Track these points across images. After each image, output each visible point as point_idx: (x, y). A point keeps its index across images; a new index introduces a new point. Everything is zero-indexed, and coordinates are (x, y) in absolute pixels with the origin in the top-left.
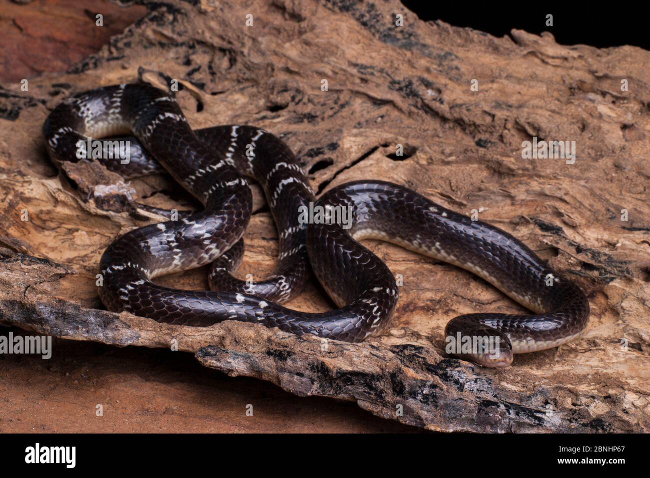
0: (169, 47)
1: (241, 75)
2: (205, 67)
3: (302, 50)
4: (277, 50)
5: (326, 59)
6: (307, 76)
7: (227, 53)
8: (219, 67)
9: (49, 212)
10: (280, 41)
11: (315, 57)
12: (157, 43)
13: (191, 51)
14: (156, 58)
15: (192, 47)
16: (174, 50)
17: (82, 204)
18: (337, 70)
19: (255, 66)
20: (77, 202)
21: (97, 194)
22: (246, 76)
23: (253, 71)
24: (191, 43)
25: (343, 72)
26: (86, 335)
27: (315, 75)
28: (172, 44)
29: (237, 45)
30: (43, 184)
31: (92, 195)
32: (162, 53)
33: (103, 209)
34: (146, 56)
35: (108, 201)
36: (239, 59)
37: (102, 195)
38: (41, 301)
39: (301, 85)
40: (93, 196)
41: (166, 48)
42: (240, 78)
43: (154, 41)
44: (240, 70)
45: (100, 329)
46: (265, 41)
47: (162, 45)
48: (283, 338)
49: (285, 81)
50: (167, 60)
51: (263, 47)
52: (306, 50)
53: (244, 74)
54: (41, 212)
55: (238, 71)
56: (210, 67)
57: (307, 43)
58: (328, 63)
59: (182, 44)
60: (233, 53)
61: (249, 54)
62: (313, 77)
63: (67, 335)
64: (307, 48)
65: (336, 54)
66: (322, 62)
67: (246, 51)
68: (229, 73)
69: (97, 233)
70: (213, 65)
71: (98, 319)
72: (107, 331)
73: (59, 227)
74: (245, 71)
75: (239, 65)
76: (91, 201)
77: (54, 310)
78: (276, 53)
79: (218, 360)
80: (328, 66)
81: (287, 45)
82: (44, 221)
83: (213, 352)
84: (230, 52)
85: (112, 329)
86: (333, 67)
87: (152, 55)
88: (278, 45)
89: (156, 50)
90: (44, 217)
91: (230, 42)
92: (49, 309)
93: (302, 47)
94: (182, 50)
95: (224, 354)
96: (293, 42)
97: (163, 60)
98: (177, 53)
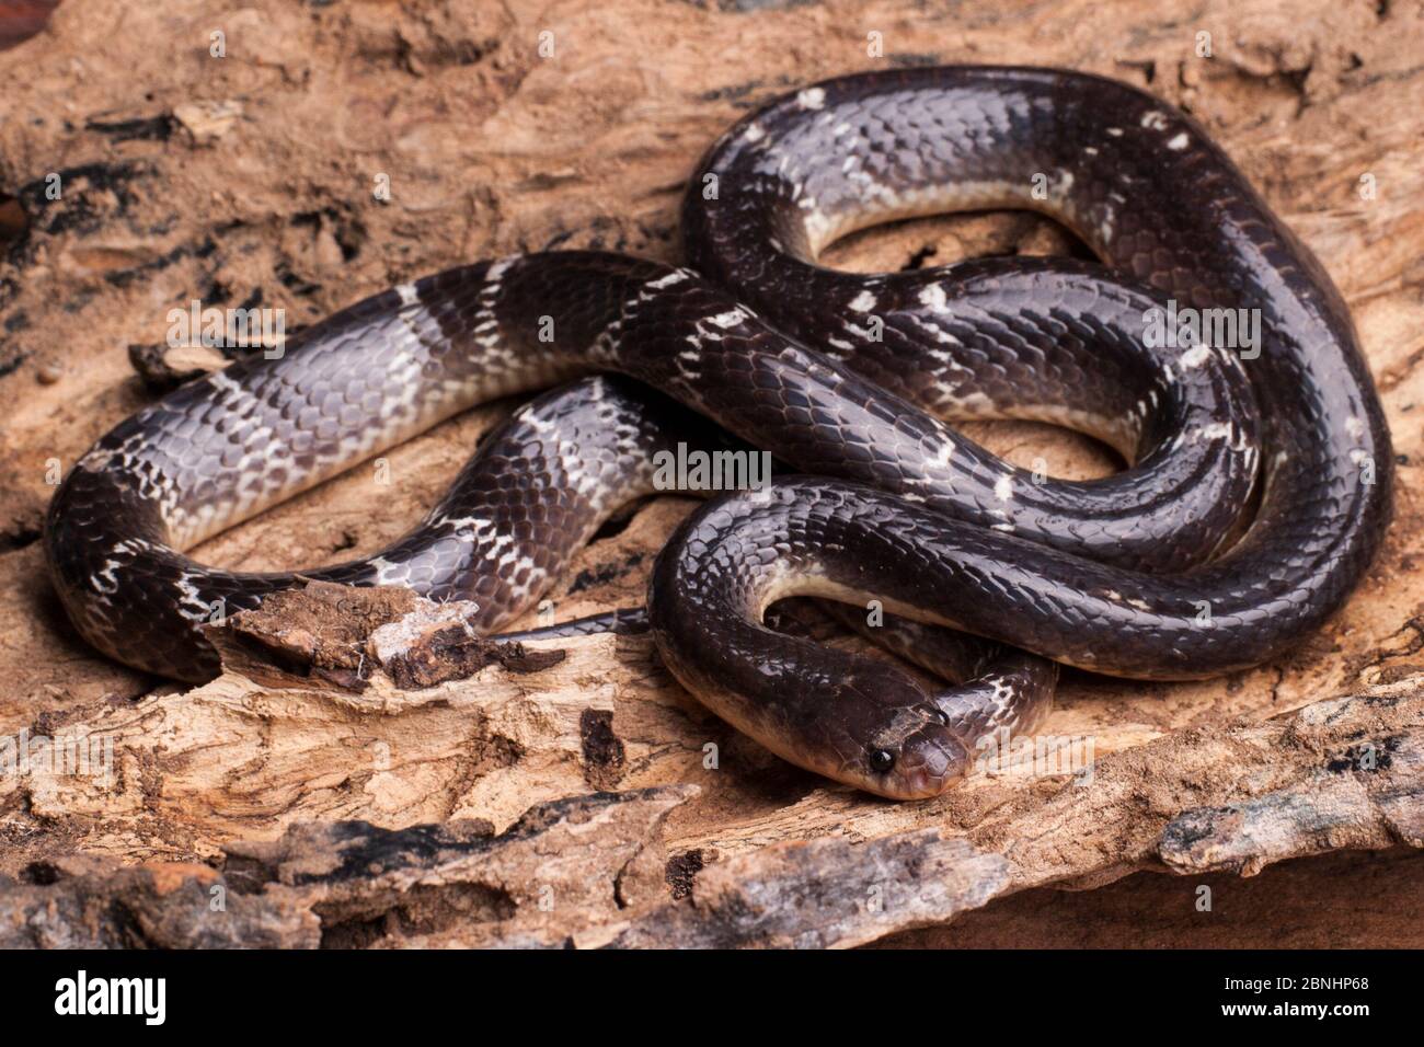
0: (142, 278)
1: (398, 258)
2: (273, 286)
3: (539, 122)
4: (468, 149)
5: (628, 114)
6: (603, 176)
7: (325, 219)
8: (318, 268)
9: (257, 767)
10: (463, 127)
11: (587, 123)
12: (102, 281)
13: (210, 263)
14: (121, 320)
15: (208, 249)
16: (159, 278)
17: (350, 700)
18: (672, 129)
19: (430, 218)
20: (331, 703)
21: (385, 654)
22: (413, 257)
23: (426, 233)
24: (201, 241)
25: (691, 127)
26: (884, 918)
27: (623, 166)
28: (151, 267)
29: (345, 188)
30: (199, 702)
31: (373, 662)
32: (129, 302)
33: (420, 687)
34: (89, 327)
35: (424, 660)
36: (371, 218)
37: (402, 650)
38: (748, 874)
39: (602, 204)
40: (380, 664)
41: (136, 282)
42: (396, 268)
43: (91, 281)
44: (387, 247)
45: (906, 887)
46: (417, 145)
47: (119, 280)
48: (1329, 719)
49: (549, 214)
50: (152, 313)
51: (424, 161)
52: (549, 116)
53: (406, 251)
54: (235, 775)
55: (383, 253)
56: (289, 280)
57: (544, 97)
58: (640, 119)
59: (176, 255)
60: (344, 214)
61: (395, 196)
62: (617, 172)
63: (839, 938)
64: (551, 109)
65: (645, 89)
66: (621, 123)
67: (382, 190)
68: (359, 269)
69: (417, 762)
70: (296, 270)
71: (892, 863)
72: (927, 887)
73: (302, 795)
74: (404, 243)
75: (379, 234)
76: (379, 680)
77: (788, 885)
78: (472, 160)
79: (1225, 840)
80: (644, 128)
81: (492, 126)
82: (251, 797)
83: (1201, 826)
84: (333, 215)
85: (934, 876)
86: (658, 125)
87: (104, 319)
88: (462, 138)
89: (105, 301)
90: (246, 785)
91: (317, 191)
92: (774, 887)
93: (535, 114)
94: (185, 270)
95: (1230, 818)
96: (503, 113)
97: (142, 318)
98: (172, 283)
